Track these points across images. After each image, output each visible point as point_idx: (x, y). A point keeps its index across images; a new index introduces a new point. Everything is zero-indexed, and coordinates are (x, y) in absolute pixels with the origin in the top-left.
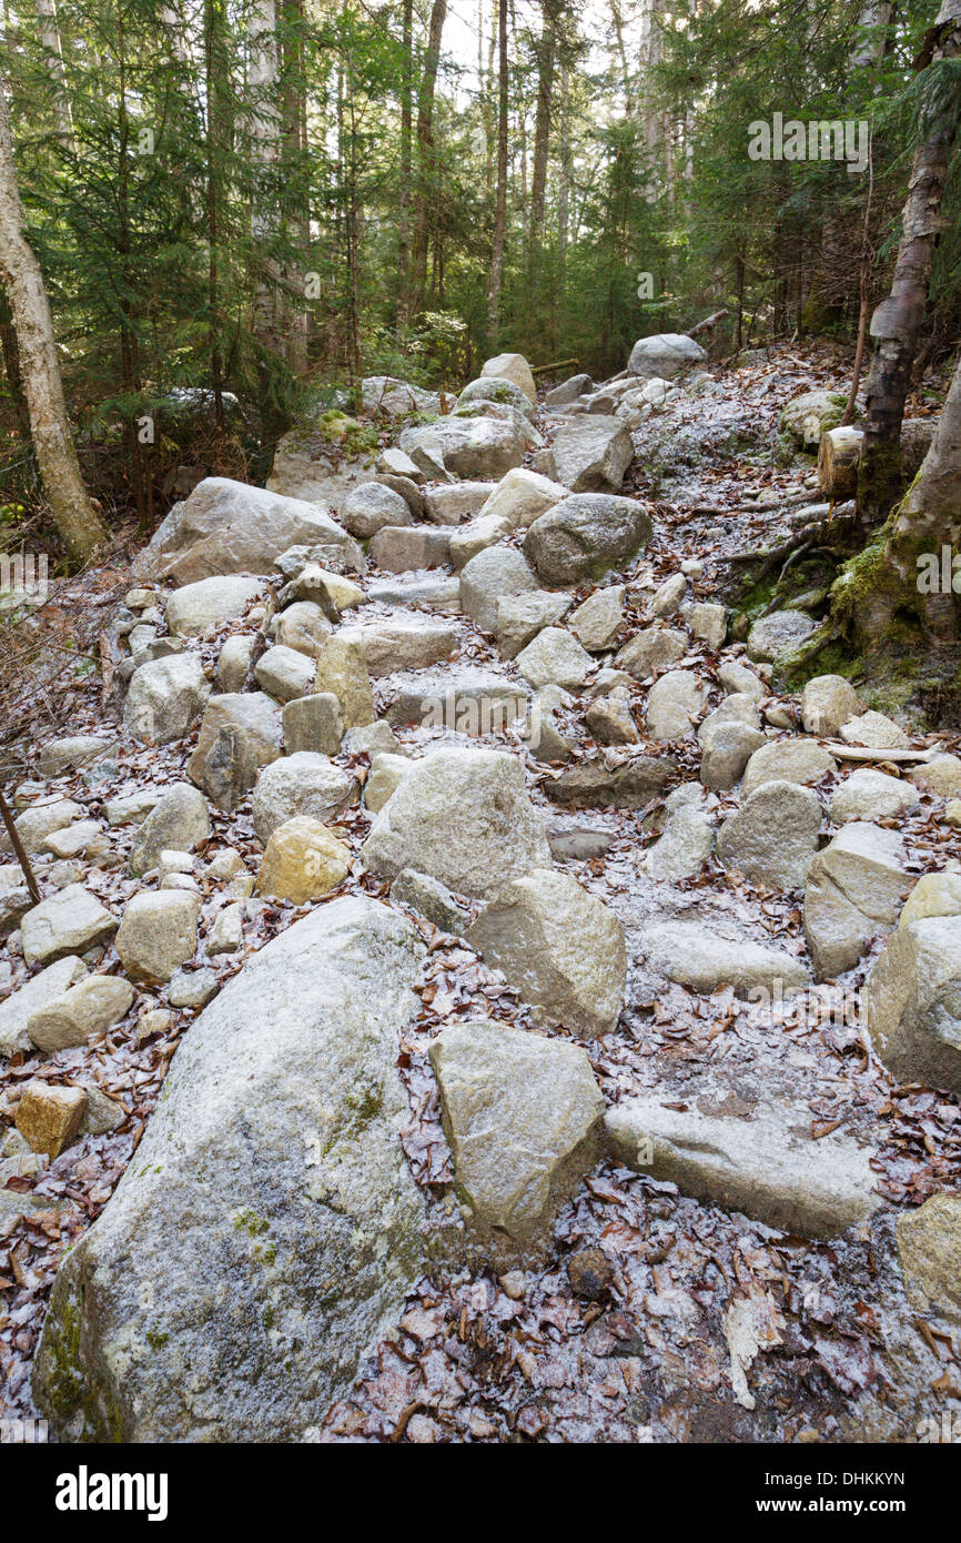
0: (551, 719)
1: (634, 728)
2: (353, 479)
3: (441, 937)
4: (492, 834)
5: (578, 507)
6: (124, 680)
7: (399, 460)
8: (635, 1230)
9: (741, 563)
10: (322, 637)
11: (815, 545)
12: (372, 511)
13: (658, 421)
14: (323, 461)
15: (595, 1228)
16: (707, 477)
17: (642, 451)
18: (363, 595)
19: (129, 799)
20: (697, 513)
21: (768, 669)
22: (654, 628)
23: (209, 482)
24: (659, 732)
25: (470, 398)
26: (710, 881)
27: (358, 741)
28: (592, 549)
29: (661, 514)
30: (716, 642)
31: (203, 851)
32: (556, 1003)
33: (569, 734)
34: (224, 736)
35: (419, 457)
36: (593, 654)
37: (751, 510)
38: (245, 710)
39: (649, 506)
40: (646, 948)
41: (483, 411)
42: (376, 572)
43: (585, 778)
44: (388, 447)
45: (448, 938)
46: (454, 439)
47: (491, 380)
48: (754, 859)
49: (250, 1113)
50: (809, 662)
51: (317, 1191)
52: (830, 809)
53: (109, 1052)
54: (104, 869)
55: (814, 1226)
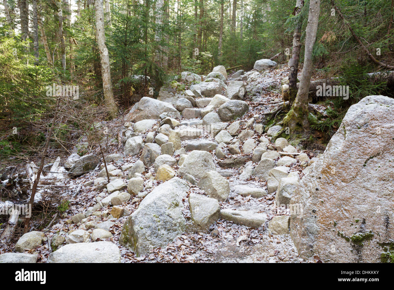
0: (221, 149)
1: (240, 151)
2: (178, 97)
3: (192, 185)
4: (204, 166)
5: (230, 103)
6: (124, 143)
7: (190, 93)
8: (224, 228)
9: (267, 115)
10: (170, 132)
11: (282, 110)
12: (183, 105)
13: (253, 83)
14: (171, 93)
15: (217, 227)
16: (263, 96)
17: (249, 90)
18: (180, 124)
19: (126, 166)
20: (260, 104)
21: (270, 138)
22: (246, 130)
23: (144, 98)
24: (245, 152)
25: (209, 77)
26: (251, 179)
27: (177, 152)
28: (233, 112)
29: (251, 104)
30: (261, 133)
31: (143, 174)
32: (214, 194)
33: (225, 152)
34: (148, 151)
35: (195, 92)
36: (232, 136)
37: (272, 103)
38: (153, 146)
39: (249, 102)
40: (234, 189)
41: (212, 80)
42: (183, 119)
43: (227, 161)
44: (188, 89)
45: (194, 186)
46: (204, 88)
47: (215, 72)
48: (261, 175)
49: (156, 201)
50: (279, 136)
51: (167, 214)
52: (277, 164)
53: (126, 205)
54: (122, 178)
55: (256, 226)
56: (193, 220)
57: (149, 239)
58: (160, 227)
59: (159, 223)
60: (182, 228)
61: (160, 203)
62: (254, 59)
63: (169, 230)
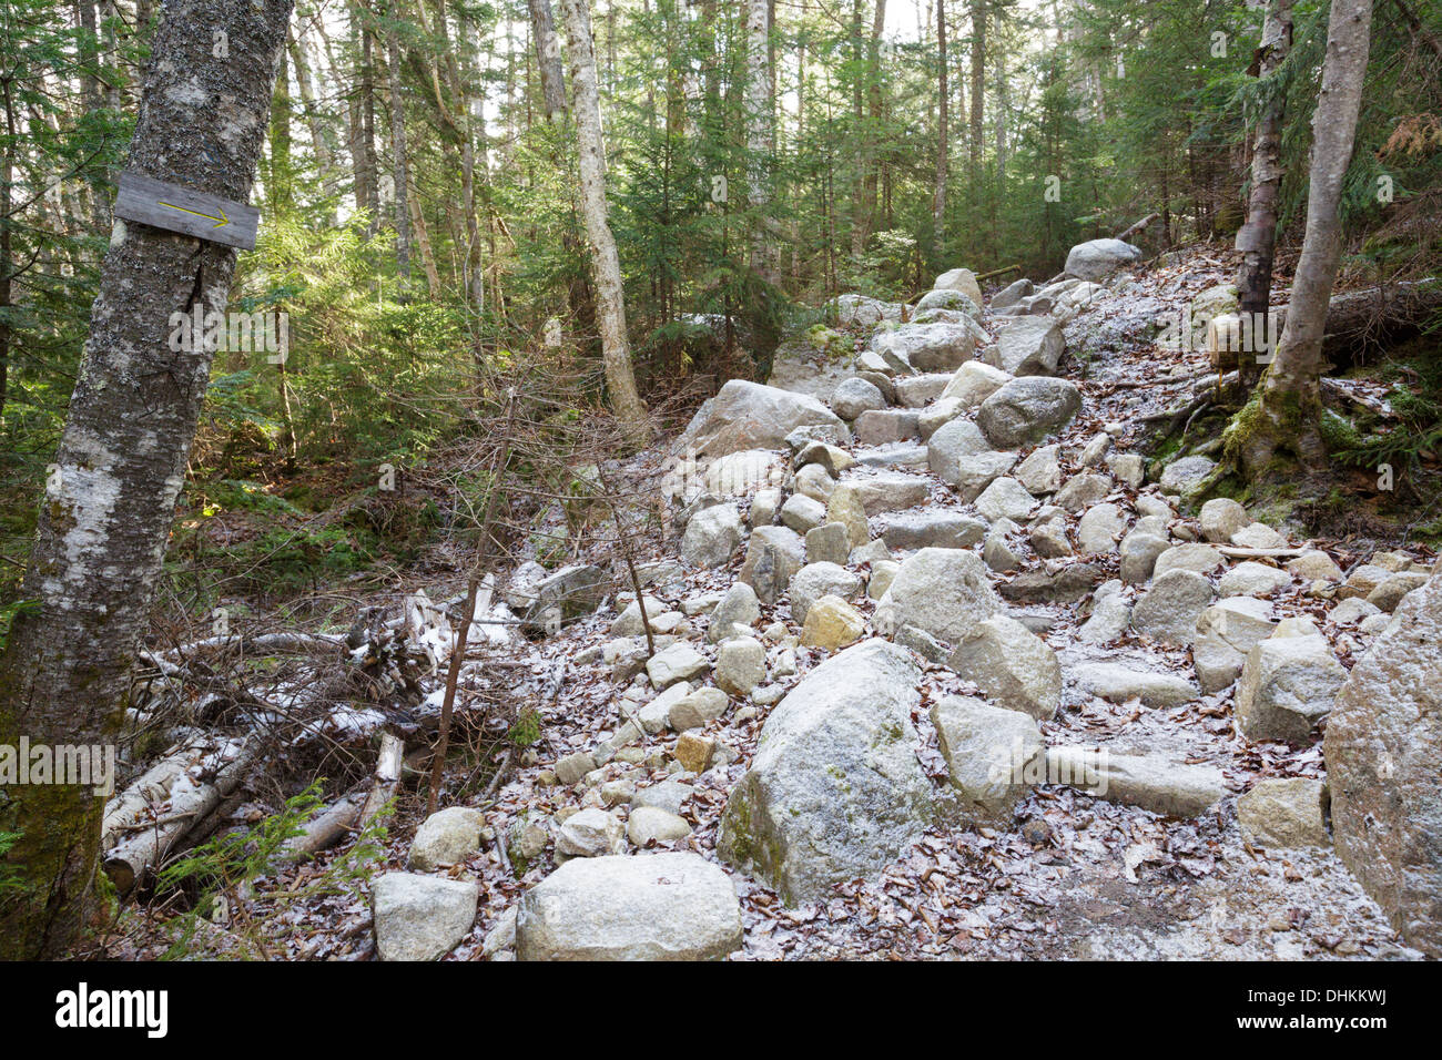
0: (1003, 541)
1: (1069, 546)
2: (835, 376)
3: (930, 664)
4: (963, 602)
5: (1020, 387)
6: (681, 526)
7: (873, 360)
8: (1067, 813)
9: (1153, 422)
10: (827, 488)
11: (1212, 404)
12: (855, 399)
13: (1085, 318)
14: (810, 364)
15: (1040, 811)
16: (1128, 359)
17: (1073, 342)
18: (853, 460)
19: (696, 600)
20: (1119, 387)
21: (1176, 500)
22: (1084, 474)
23: (732, 383)
24: (1088, 548)
25: (926, 308)
26: (1127, 643)
27: (861, 554)
28: (1032, 418)
29: (1089, 389)
30: (1136, 483)
31: (757, 625)
32: (1012, 696)
33: (1018, 551)
34: (767, 551)
35: (889, 356)
36: (1036, 496)
37: (1164, 383)
38: (778, 537)
39: (1079, 384)
40: (1076, 676)
41: (938, 318)
42: (860, 445)
43: (1031, 581)
44: (862, 350)
45: (937, 666)
46: (916, 342)
47: (943, 291)
48: (1160, 627)
49: (829, 722)
50: (1210, 492)
51: (870, 763)
52: (1218, 588)
53: (719, 729)
54: (690, 639)
55: (1185, 810)
56: (957, 785)
57: (824, 851)
58: (852, 809)
59: (848, 797)
60: (921, 813)
61: (844, 728)
62: (1060, 244)
63: (881, 819)
